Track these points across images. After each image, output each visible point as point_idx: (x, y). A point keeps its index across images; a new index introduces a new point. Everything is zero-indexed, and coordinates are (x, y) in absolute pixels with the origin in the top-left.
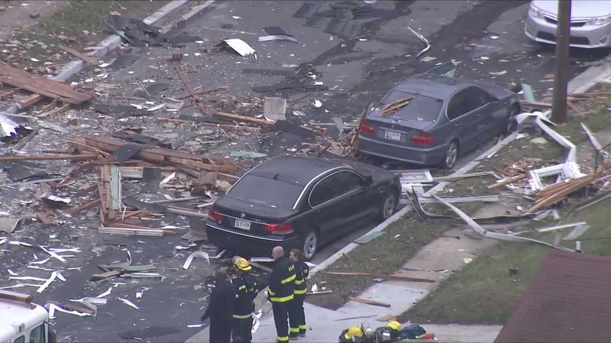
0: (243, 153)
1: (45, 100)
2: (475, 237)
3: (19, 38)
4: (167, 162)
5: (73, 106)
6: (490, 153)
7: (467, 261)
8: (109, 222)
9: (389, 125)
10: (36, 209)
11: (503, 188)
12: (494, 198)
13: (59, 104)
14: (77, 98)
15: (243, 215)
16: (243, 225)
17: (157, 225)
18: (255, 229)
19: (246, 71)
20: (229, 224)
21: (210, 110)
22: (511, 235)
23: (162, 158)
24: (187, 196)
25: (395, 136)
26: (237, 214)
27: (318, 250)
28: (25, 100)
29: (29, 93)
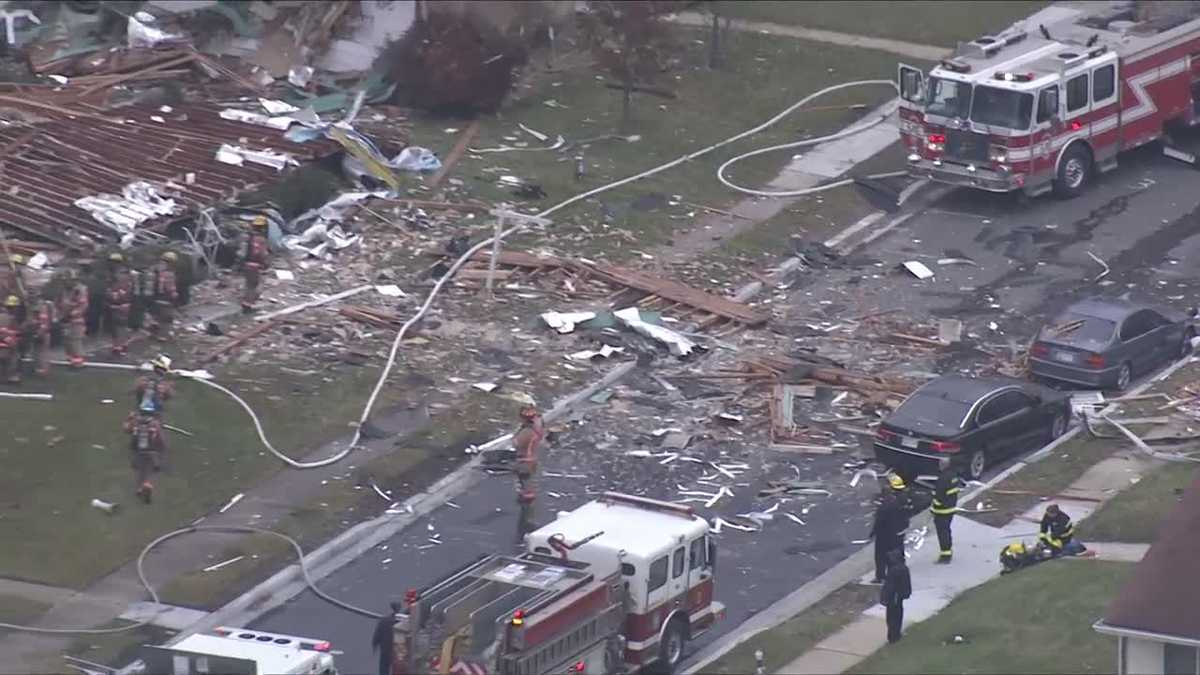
0: (917, 373)
1: (723, 320)
2: (1142, 457)
3: (699, 260)
4: (839, 382)
5: (750, 327)
6: (1163, 376)
7: (1134, 481)
8: (779, 439)
9: (1061, 347)
10: (708, 426)
11: (1174, 410)
12: (1164, 420)
13: (737, 324)
14: (753, 318)
15: (911, 433)
16: (911, 443)
17: (826, 443)
18: (922, 447)
19: (924, 294)
20: (896, 442)
21: (885, 331)
22: (1180, 456)
23: (834, 377)
24: (858, 415)
25: (1068, 358)
26: (905, 432)
27: (987, 469)
28: (702, 320)
29: (708, 313)
